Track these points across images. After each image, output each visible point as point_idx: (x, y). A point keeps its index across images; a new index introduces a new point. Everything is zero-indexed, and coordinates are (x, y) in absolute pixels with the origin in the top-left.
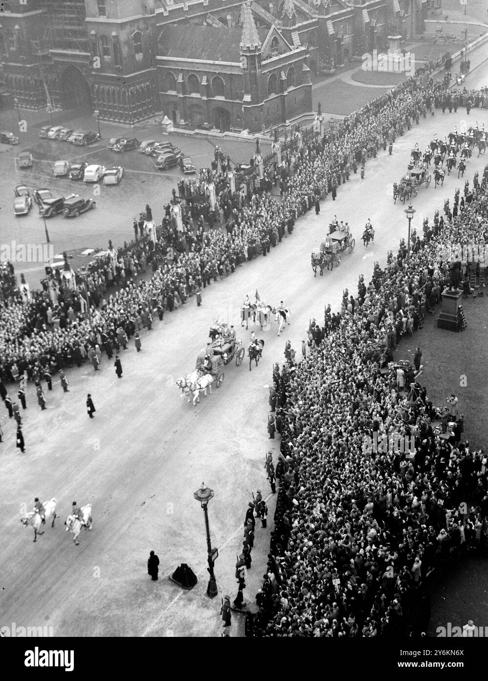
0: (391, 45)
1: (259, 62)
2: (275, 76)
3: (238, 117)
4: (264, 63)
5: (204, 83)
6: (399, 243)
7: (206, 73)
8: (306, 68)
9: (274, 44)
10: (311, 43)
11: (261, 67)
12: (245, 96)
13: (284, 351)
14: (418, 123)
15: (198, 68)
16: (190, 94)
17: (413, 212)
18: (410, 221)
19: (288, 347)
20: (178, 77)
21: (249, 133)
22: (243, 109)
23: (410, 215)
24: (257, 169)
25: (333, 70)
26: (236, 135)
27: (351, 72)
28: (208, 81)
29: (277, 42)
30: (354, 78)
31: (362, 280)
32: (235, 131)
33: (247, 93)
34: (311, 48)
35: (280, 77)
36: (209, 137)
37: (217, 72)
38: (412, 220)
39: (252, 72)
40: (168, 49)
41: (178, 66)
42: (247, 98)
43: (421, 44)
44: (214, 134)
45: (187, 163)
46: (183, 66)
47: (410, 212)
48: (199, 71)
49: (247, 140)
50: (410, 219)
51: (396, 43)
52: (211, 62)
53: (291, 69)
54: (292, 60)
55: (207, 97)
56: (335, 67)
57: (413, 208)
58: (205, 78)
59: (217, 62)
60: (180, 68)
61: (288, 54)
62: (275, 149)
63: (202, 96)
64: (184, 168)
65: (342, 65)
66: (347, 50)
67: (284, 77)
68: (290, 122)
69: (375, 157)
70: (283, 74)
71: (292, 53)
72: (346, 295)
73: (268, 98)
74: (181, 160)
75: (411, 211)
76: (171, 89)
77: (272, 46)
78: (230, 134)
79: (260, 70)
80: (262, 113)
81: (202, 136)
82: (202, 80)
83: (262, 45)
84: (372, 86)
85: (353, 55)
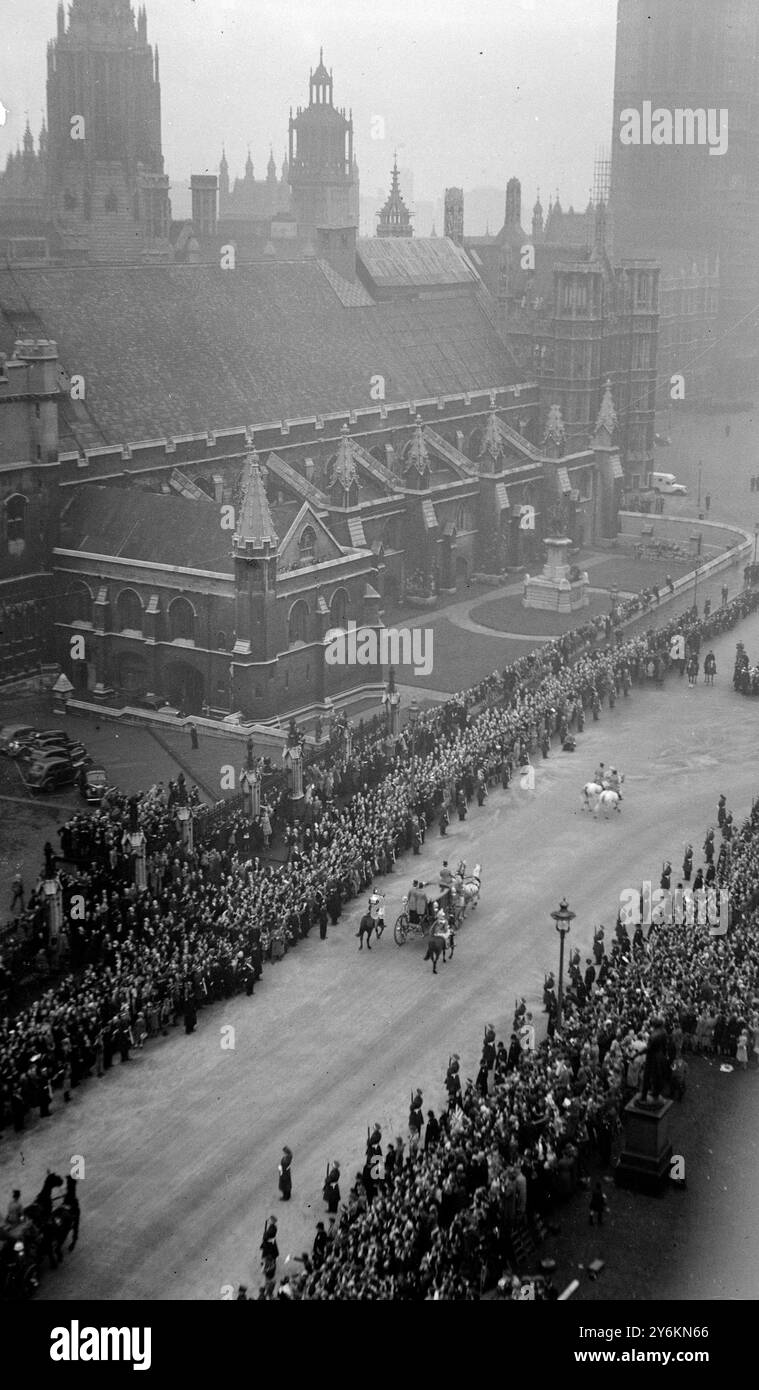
0: (550, 556)
1: (272, 576)
2: (304, 605)
3: (221, 685)
4: (281, 577)
5: (152, 610)
6: (542, 982)
7: (158, 590)
8: (372, 593)
9: (307, 540)
10: (388, 543)
11: (275, 585)
12: (237, 643)
13: (260, 1241)
14: (596, 718)
15: (141, 579)
16: (121, 630)
17: (569, 918)
18: (562, 938)
19: (271, 1232)
20: (96, 594)
21: (242, 720)
22: (231, 670)
23: (563, 925)
24: (247, 803)
25: (432, 599)
26: (212, 723)
27: (470, 605)
28: (160, 606)
29: (313, 537)
30: (474, 616)
31: (455, 1068)
32: (213, 716)
33: (242, 637)
34: (389, 553)
35: (316, 606)
36: (153, 725)
37: (181, 589)
38: (567, 935)
39: (255, 594)
40: (81, 536)
41: (99, 571)
42: (242, 647)
43: (610, 557)
44: (166, 719)
45: (96, 779)
46: (109, 573)
47: (563, 919)
48: (143, 585)
49: (235, 737)
50: (563, 933)
51: (560, 552)
52: (170, 568)
53: (341, 594)
54: (344, 574)
55: (156, 641)
56: (437, 593)
57: (569, 909)
58: (154, 600)
59: (182, 569)
60: (103, 576)
61: (335, 562)
62: (289, 761)
63: (145, 635)
64: (88, 792)
65: (453, 590)
66: (462, 561)
67: (324, 609)
68: (333, 702)
69: (505, 787)
70: (322, 602)
71: (343, 560)
72: (417, 1103)
73: (288, 650)
74: (83, 774)
75: (564, 915)
76: (83, 618)
77: (301, 544)
78: (201, 720)
79: (272, 592)
80: (272, 680)
81: (138, 723)
82: (147, 604)
83: (279, 543)
84: (508, 635)
85: (475, 570)
